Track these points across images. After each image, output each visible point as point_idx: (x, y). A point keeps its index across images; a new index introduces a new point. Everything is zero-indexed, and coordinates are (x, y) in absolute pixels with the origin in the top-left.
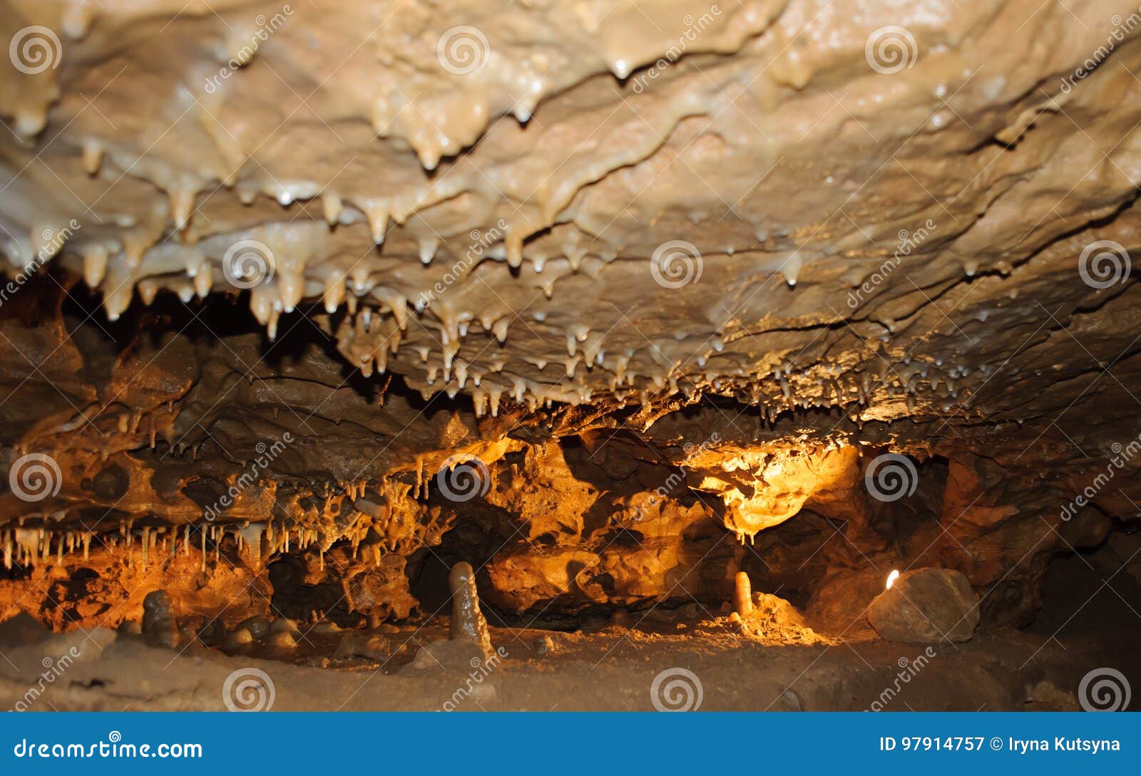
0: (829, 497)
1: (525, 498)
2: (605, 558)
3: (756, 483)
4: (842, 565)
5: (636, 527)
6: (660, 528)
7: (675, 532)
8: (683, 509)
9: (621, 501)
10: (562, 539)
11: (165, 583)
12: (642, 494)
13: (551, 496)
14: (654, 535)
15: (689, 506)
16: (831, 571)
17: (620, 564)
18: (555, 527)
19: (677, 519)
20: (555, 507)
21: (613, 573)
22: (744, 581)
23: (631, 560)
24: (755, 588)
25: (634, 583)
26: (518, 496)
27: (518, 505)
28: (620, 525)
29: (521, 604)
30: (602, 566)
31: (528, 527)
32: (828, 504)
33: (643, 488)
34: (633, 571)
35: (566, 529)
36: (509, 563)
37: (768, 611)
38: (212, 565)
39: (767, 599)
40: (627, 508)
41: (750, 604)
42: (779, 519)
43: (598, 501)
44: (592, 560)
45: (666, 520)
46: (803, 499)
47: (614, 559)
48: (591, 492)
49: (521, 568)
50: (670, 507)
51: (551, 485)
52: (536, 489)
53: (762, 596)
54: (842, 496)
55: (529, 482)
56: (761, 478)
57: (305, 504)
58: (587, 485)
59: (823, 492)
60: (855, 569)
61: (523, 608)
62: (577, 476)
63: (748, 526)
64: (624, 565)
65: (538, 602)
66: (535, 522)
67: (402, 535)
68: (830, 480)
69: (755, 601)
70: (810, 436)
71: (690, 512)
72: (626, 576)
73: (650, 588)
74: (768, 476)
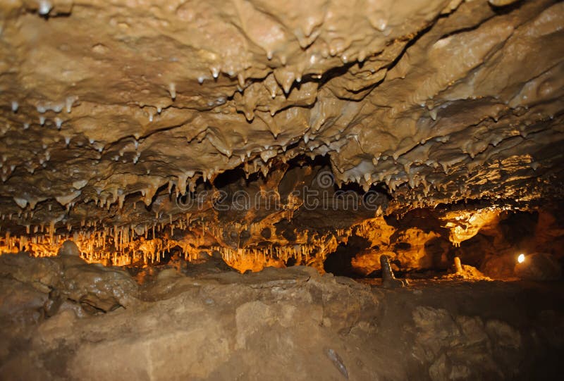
0: (488, 228)
1: (370, 233)
2: (397, 254)
3: (467, 224)
4: (491, 254)
5: (408, 242)
6: (417, 242)
7: (423, 244)
8: (426, 235)
9: (402, 232)
10: (382, 248)
11: (254, 267)
12: (410, 230)
13: (378, 231)
14: (415, 245)
15: (428, 233)
16: (487, 256)
17: (402, 256)
18: (379, 243)
19: (424, 238)
20: (380, 236)
21: (400, 260)
22: (458, 260)
23: (407, 254)
24: (462, 263)
25: (409, 263)
26: (367, 232)
27: (367, 235)
28: (402, 242)
29: (367, 272)
30: (396, 257)
31: (371, 243)
32: (487, 231)
33: (410, 227)
34: (408, 259)
35: (384, 244)
36: (364, 257)
37: (469, 271)
38: (268, 260)
39: (467, 267)
40: (405, 235)
41: (461, 269)
42: (469, 237)
43: (395, 233)
44: (393, 255)
45: (419, 239)
46: (478, 229)
47: (401, 254)
48: (392, 229)
49: (369, 258)
50: (421, 234)
51: (379, 227)
52: (373, 229)
53: (465, 266)
54: (493, 227)
55: (371, 227)
56: (468, 222)
57: (316, 238)
58: (391, 227)
59: (486, 226)
60: (498, 255)
61: (368, 274)
62: (388, 224)
63: (459, 240)
64: (404, 256)
65: (374, 271)
66: (373, 241)
67: (333, 248)
68: (489, 222)
69: (463, 268)
70: (497, 207)
71: (429, 235)
72: (405, 260)
73: (416, 265)
74: (471, 221)
